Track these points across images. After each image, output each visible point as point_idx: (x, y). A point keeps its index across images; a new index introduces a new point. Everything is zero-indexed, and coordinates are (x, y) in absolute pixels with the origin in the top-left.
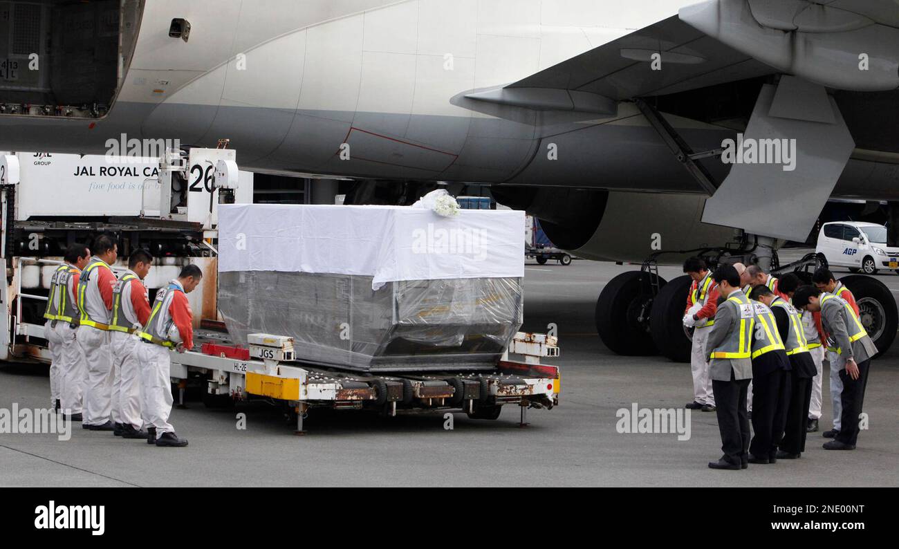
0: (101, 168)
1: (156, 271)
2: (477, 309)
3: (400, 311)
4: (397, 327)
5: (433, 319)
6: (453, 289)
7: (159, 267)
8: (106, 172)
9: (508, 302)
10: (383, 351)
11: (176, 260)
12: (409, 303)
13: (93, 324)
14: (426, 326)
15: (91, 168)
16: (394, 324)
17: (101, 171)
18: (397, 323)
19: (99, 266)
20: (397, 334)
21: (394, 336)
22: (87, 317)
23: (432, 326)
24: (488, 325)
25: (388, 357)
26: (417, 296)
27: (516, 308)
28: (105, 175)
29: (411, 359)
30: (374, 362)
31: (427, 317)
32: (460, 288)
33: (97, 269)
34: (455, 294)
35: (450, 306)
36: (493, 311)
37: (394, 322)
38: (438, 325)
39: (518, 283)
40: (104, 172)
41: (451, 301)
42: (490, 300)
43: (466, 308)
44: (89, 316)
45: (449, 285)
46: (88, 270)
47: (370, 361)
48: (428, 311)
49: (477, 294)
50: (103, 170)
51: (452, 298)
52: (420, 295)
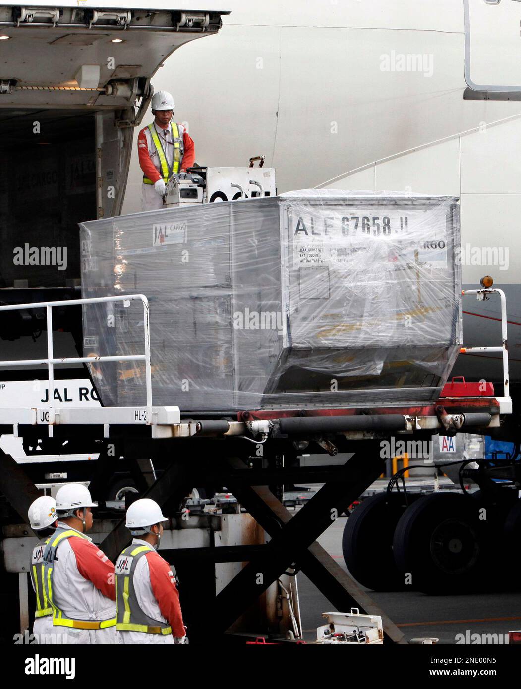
0: (81, 389)
1: (172, 537)
2: (397, 325)
3: (292, 331)
4: (291, 351)
5: (338, 340)
6: (364, 300)
7: (175, 532)
8: (89, 396)
9: (442, 316)
10: (274, 385)
11: (199, 520)
12: (305, 319)
13: (70, 623)
14: (328, 350)
15: (66, 390)
16: (285, 347)
17: (81, 394)
18: (288, 346)
19: (68, 538)
20: (292, 362)
21: (288, 365)
22: (60, 613)
23: (337, 349)
24: (415, 347)
25: (283, 394)
26: (315, 310)
27: (453, 325)
28: (87, 399)
29: (316, 396)
30: (264, 402)
31: (330, 337)
32: (373, 299)
33: (67, 542)
34: (367, 308)
35: (361, 322)
36: (422, 329)
37: (286, 345)
38: (346, 348)
39: (454, 291)
40: (85, 395)
41: (362, 316)
42: (416, 314)
43: (383, 325)
44: (63, 611)
45: (359, 295)
46: (54, 545)
47: (259, 400)
48: (331, 330)
49: (398, 306)
50: (84, 391)
51: (363, 312)
52: (319, 310)
